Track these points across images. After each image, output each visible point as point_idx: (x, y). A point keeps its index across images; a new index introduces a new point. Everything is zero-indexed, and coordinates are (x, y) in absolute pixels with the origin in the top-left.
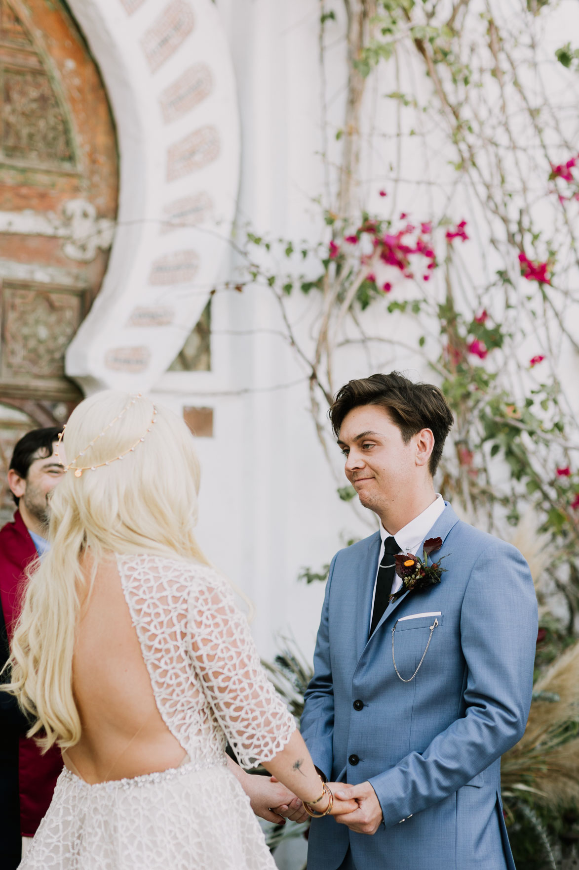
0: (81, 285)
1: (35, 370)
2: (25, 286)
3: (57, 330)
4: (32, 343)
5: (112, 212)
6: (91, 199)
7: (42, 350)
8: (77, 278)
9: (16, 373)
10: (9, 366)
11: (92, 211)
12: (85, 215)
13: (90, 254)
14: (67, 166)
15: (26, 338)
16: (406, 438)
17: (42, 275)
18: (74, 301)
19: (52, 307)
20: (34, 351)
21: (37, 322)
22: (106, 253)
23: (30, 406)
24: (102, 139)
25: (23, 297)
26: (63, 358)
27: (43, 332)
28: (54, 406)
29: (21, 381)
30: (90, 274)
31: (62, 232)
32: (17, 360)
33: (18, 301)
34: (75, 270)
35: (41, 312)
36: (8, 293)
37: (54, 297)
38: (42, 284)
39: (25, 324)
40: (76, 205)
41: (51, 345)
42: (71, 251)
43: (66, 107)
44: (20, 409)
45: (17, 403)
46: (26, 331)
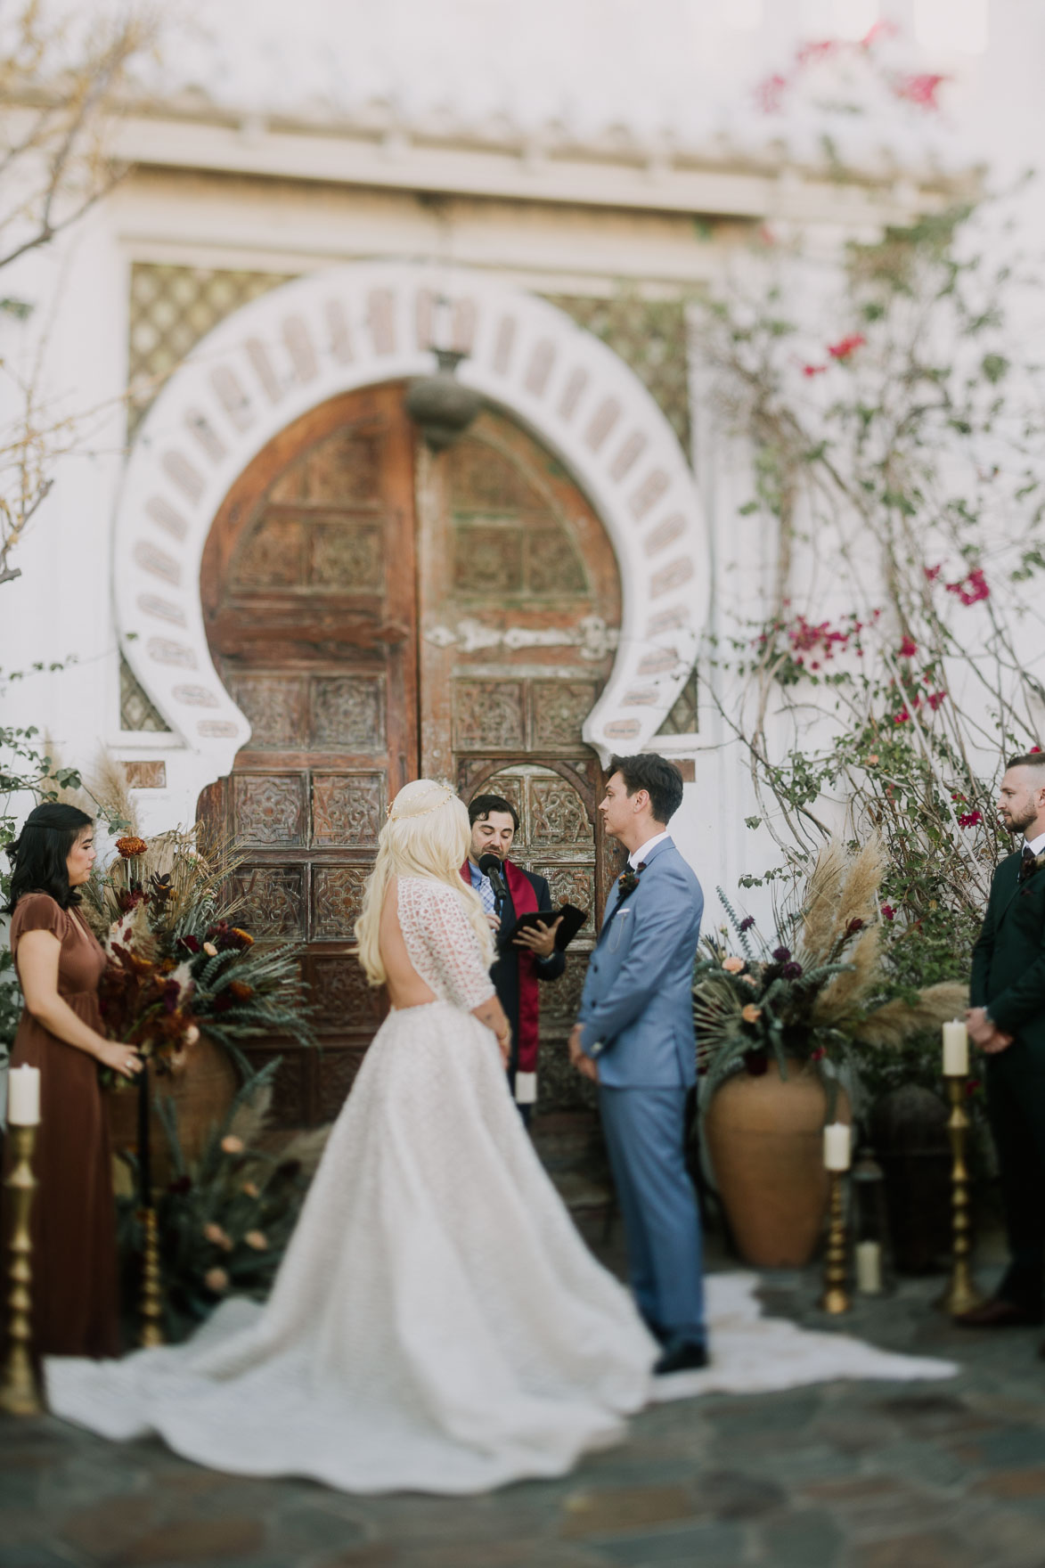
0: (595, 677)
1: (561, 740)
2: (551, 681)
3: (577, 711)
4: (557, 721)
5: (617, 623)
6: (602, 616)
7: (565, 725)
8: (592, 673)
9: (545, 743)
10: (540, 738)
11: (601, 624)
12: (597, 627)
13: (602, 654)
14: (582, 595)
15: (552, 718)
16: (629, 795)
17: (564, 673)
18: (590, 689)
19: (573, 695)
20: (559, 726)
21: (561, 706)
22: (612, 654)
23: (558, 765)
24: (609, 572)
25: (549, 690)
26: (581, 731)
27: (565, 713)
28: (576, 764)
29: (549, 748)
30: (602, 669)
31: (578, 641)
32: (546, 734)
33: (546, 693)
34: (589, 667)
35: (564, 698)
36: (537, 688)
37: (574, 688)
38: (565, 680)
39: (552, 708)
40: (589, 621)
41: (573, 721)
42: (586, 654)
43: (580, 554)
44: (551, 768)
45: (549, 764)
46: (552, 713)
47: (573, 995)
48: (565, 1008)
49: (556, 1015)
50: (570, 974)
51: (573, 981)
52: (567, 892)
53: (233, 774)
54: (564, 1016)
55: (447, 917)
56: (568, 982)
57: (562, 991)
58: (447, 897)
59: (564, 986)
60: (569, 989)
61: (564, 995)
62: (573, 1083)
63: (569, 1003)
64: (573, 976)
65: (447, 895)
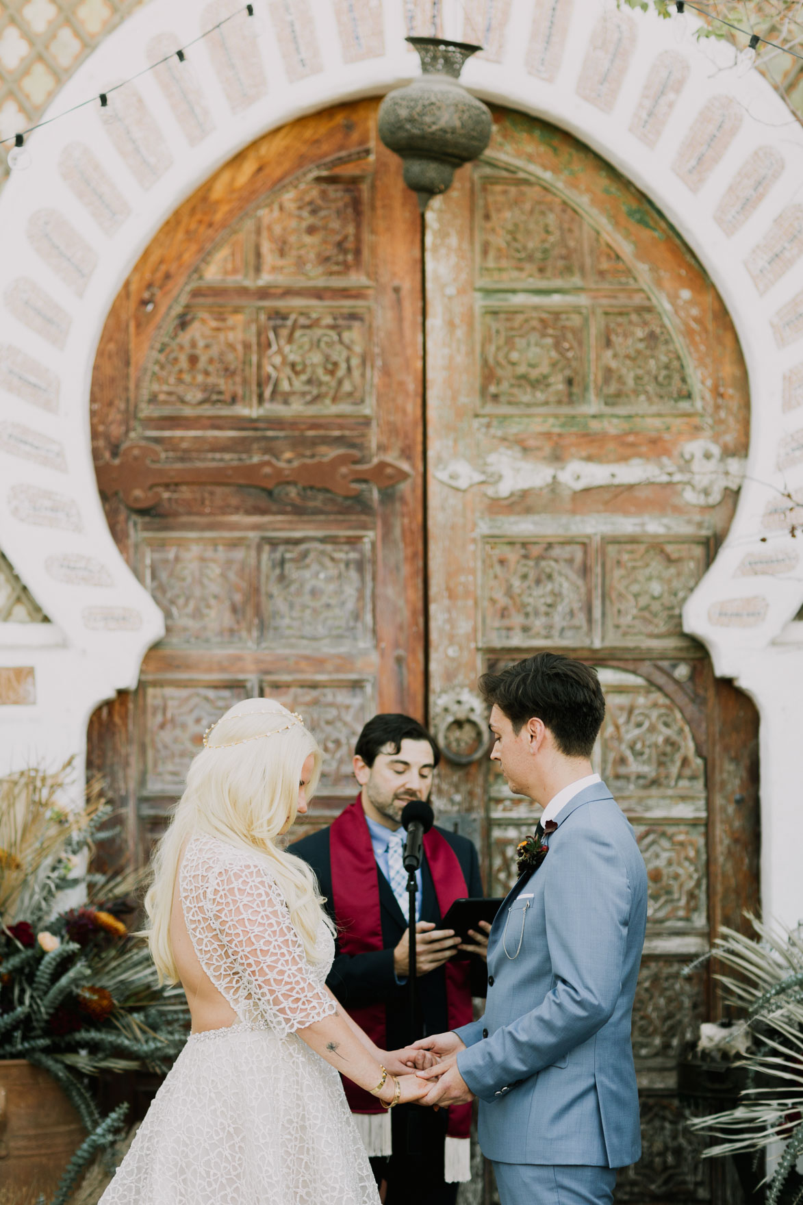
0: (705, 532)
1: (651, 629)
2: (633, 540)
3: (676, 584)
4: (643, 601)
5: (741, 449)
6: (715, 438)
7: (656, 606)
8: (700, 525)
9: (625, 634)
10: (617, 627)
11: (716, 450)
12: (708, 456)
13: (715, 497)
14: (684, 405)
15: (636, 596)
17: (654, 526)
18: (698, 551)
19: (670, 560)
20: (646, 608)
21: (650, 579)
22: (733, 496)
23: (646, 667)
24: (729, 370)
25: (632, 552)
26: (680, 616)
27: (656, 588)
28: (674, 666)
29: (630, 642)
30: (715, 520)
31: (677, 477)
32: (626, 620)
33: (625, 557)
34: (697, 518)
35: (656, 565)
36: (612, 550)
37: (669, 549)
38: (656, 536)
39: (636, 581)
40: (694, 447)
41: (667, 599)
42: (690, 496)
43: (680, 342)
44: (634, 672)
45: (631, 666)
46: (635, 588)
47: (669, 1023)
48: (657, 1041)
49: (644, 1052)
50: (666, 989)
51: (670, 1000)
52: (661, 863)
53: (142, 685)
54: (656, 1055)
55: (246, 899)
56: (662, 1001)
57: (654, 1015)
58: (247, 871)
59: (656, 1008)
60: (665, 1013)
61: (657, 1022)
62: (670, 1159)
63: (664, 1035)
64: (669, 993)
65: (248, 867)
